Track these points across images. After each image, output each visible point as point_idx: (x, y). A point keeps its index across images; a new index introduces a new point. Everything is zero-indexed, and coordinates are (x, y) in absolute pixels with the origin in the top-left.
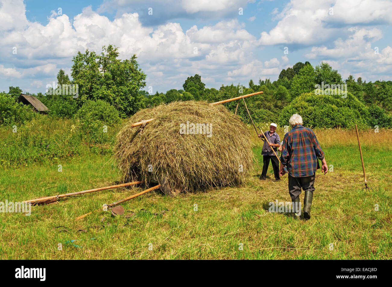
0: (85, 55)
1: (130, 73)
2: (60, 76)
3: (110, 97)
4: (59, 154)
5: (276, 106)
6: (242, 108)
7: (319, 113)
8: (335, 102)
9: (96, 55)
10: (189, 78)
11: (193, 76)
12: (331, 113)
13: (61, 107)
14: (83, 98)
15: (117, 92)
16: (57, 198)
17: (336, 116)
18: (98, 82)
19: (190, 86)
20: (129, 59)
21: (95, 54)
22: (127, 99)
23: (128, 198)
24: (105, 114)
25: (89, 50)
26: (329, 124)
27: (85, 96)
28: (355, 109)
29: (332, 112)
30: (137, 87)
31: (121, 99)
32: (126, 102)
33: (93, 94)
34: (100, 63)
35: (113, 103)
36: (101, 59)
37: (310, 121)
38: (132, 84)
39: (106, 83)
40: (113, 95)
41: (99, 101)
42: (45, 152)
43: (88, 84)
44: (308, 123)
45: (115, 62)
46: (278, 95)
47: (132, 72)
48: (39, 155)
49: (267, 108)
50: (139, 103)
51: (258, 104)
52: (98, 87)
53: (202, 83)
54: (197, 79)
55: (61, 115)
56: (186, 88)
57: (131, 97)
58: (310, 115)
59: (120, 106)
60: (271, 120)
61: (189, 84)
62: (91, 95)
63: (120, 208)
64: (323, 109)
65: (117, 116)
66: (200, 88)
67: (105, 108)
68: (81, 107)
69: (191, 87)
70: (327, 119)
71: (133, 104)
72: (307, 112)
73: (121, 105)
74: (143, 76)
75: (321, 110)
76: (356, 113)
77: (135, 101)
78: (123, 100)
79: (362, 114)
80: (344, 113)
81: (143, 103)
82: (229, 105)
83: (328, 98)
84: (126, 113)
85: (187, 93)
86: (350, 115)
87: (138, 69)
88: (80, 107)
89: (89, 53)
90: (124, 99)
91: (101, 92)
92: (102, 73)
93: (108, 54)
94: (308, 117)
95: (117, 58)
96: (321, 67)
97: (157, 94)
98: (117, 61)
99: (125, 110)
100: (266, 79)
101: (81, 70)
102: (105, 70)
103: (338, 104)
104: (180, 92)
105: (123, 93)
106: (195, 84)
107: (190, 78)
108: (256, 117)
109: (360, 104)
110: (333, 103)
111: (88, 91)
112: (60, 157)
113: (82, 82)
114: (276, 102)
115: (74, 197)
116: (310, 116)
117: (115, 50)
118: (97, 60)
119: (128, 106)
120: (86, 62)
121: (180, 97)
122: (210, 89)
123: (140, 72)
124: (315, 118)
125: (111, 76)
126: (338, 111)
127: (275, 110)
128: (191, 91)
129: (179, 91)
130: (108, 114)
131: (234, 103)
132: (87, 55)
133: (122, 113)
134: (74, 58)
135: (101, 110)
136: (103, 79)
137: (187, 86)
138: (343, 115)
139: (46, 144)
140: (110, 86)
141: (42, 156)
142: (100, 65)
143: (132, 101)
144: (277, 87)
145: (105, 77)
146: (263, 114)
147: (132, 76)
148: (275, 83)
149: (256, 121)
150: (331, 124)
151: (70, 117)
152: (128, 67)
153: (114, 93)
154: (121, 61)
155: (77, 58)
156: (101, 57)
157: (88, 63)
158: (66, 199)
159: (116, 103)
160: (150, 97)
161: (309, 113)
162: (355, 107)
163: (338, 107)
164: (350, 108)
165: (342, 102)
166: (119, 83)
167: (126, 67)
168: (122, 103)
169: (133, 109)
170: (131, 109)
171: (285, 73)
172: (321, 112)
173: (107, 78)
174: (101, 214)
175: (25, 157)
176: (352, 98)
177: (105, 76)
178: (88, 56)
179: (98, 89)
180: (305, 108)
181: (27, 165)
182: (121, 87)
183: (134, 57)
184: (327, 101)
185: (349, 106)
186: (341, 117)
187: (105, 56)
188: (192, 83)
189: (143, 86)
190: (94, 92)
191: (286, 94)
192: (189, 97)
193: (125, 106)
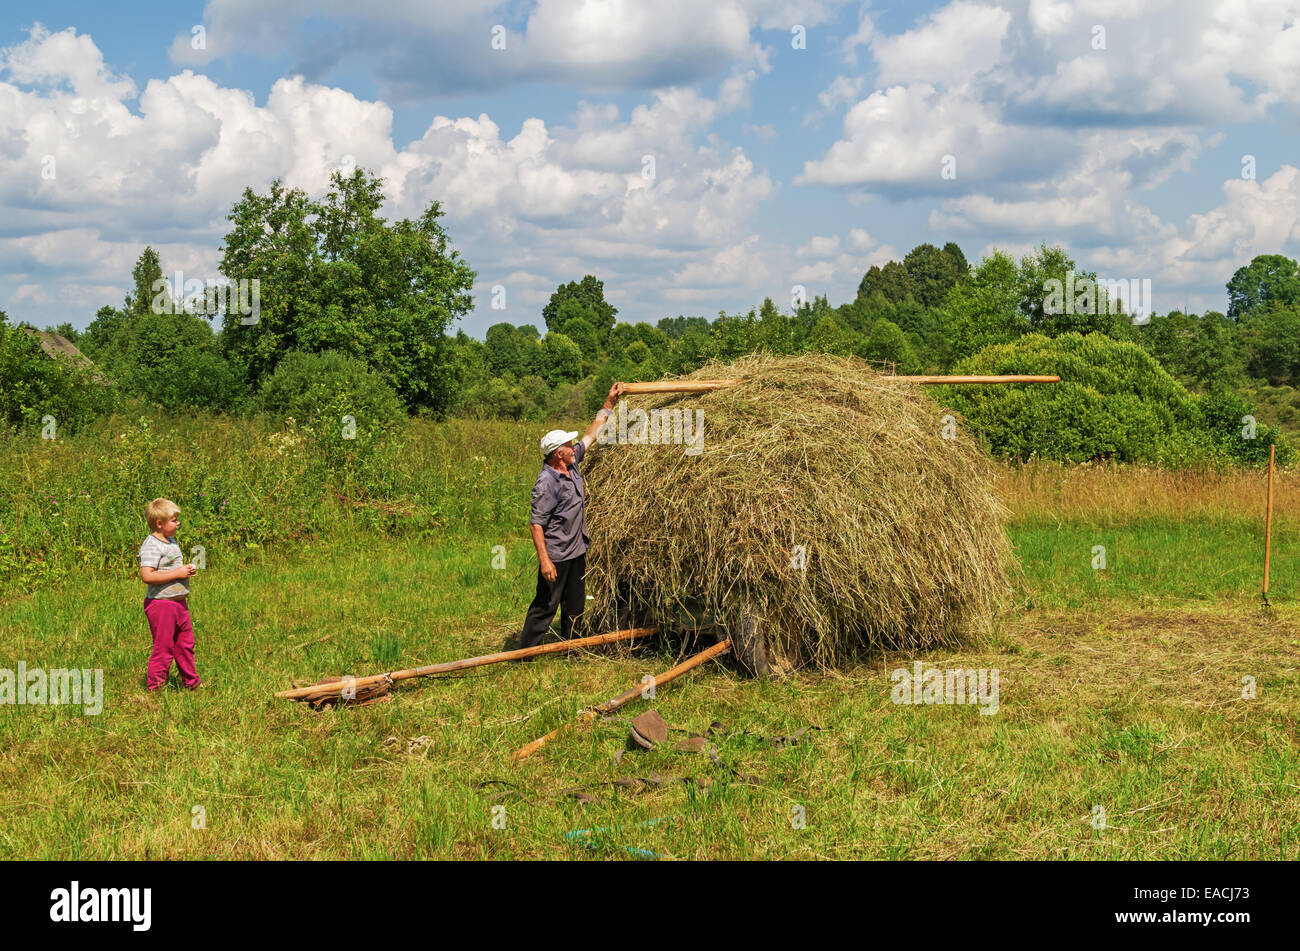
0: (268, 202)
1: (420, 265)
3: (357, 343)
4: (262, 533)
7: (1044, 411)
8: (1093, 376)
9: (306, 200)
10: (563, 286)
11: (578, 283)
12: (1082, 413)
14: (264, 345)
15: (379, 326)
16: (388, 682)
17: (1098, 423)
18: (316, 293)
19: (567, 313)
20: (416, 217)
21: (304, 198)
22: (412, 351)
25: (281, 186)
26: (1074, 448)
28: (1157, 402)
29: (1084, 409)
30: (445, 312)
31: (391, 349)
32: (406, 361)
33: (298, 331)
34: (320, 228)
36: (323, 215)
37: (1011, 437)
39: (341, 297)
40: (364, 336)
42: (218, 523)
43: (281, 297)
44: (1005, 442)
45: (371, 226)
46: (872, 351)
47: (427, 260)
50: (450, 366)
52: (315, 308)
53: (605, 305)
54: (590, 290)
56: (553, 322)
57: (423, 344)
58: (1011, 416)
61: (563, 307)
62: (292, 333)
64: (1054, 398)
65: (393, 408)
66: (600, 321)
68: (272, 375)
69: (570, 317)
70: (1068, 433)
71: (429, 367)
72: (1004, 408)
73: (391, 372)
74: (463, 275)
75: (1050, 403)
76: (1161, 415)
77: (436, 357)
78: (397, 353)
79: (1178, 418)
80: (1123, 413)
83: (1072, 363)
84: (405, 397)
85: (557, 335)
86: (1143, 422)
87: (447, 253)
89: (283, 196)
90: (400, 350)
91: (325, 327)
94: (1005, 424)
95: (377, 214)
96: (1040, 260)
98: (378, 222)
99: (404, 388)
100: (817, 298)
101: (258, 252)
102: (337, 254)
103: (1102, 384)
105: (396, 330)
106: (584, 307)
107: (569, 289)
109: (1173, 385)
110: (1086, 380)
111: (280, 323)
112: (265, 543)
116: (1011, 422)
117: (373, 187)
118: (310, 219)
119: (412, 376)
120: (272, 223)
122: (633, 325)
123: (456, 262)
124: (1029, 427)
125: (360, 273)
126: (1105, 407)
128: (570, 331)
132: (274, 201)
134: (235, 210)
136: (332, 281)
137: (558, 312)
138: (1120, 420)
140: (354, 306)
142: (321, 235)
143: (426, 359)
145: (340, 277)
147: (426, 276)
150: (1081, 447)
152: (416, 245)
153: (369, 330)
154: (388, 225)
155: (243, 208)
156: (326, 208)
157: (278, 229)
159: (375, 363)
161: (1008, 410)
162: (1157, 395)
163: (1102, 393)
164: (1142, 399)
165: (1116, 379)
166: (382, 297)
167: (408, 245)
168: (395, 366)
170: (424, 385)
171: (878, 279)
172: (1050, 408)
173: (344, 279)
176: (1147, 365)
177: (339, 273)
178: (278, 205)
179: (313, 315)
180: (998, 396)
183: (434, 212)
184: (1067, 372)
185: (1137, 392)
186: (1114, 427)
187: (338, 206)
188: (574, 304)
189: (465, 309)
190: (300, 324)
191: (899, 347)
192: (566, 350)
193: (405, 375)
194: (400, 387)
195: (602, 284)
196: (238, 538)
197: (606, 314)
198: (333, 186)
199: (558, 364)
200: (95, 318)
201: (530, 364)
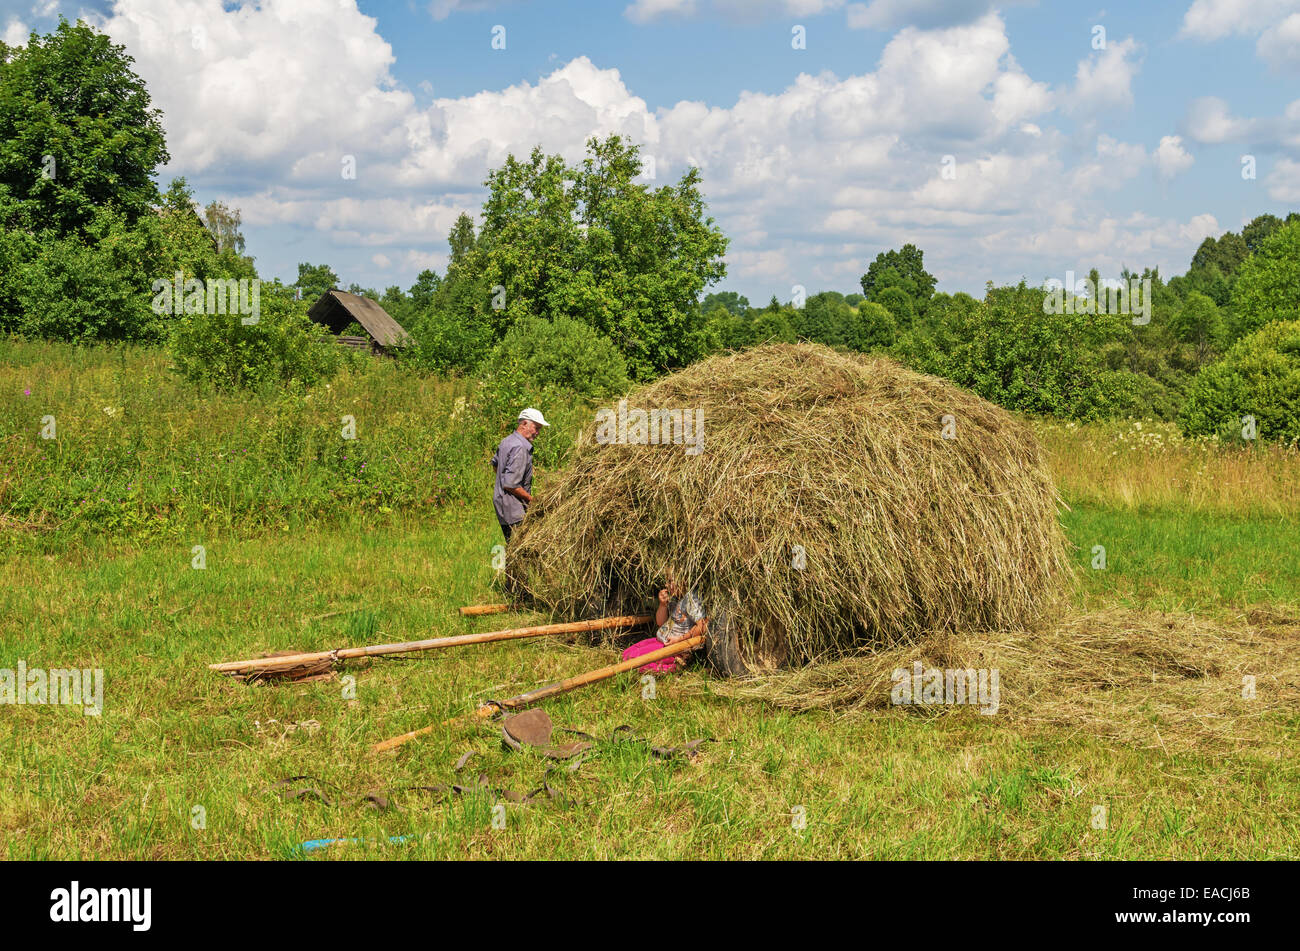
0: (528, 167)
1: (676, 231)
2: (459, 236)
3: (605, 309)
4: (399, 497)
5: (1176, 363)
6: (1052, 365)
9: (564, 167)
10: (882, 254)
11: (897, 251)
13: (438, 337)
14: (515, 309)
15: (629, 292)
16: (332, 660)
18: (567, 259)
19: (884, 281)
20: (675, 184)
21: (561, 164)
22: (662, 318)
23: (579, 679)
24: (578, 364)
25: (542, 152)
27: (523, 303)
30: (697, 278)
31: (640, 316)
32: (657, 328)
33: (550, 296)
34: (576, 194)
35: (613, 329)
36: (579, 181)
38: (679, 270)
39: (593, 262)
40: (614, 302)
41: (564, 320)
42: (353, 486)
43: (533, 262)
45: (625, 193)
46: (1183, 325)
47: (683, 227)
48: (331, 495)
49: (1142, 369)
50: (702, 334)
51: (1115, 352)
52: (567, 273)
53: (924, 274)
54: (909, 259)
55: (438, 363)
56: (871, 290)
57: (674, 311)
58: (1292, 397)
59: (635, 340)
60: (1154, 409)
61: (881, 276)
62: (543, 298)
63: (535, 718)
65: (620, 375)
66: (917, 291)
67: (582, 345)
68: (503, 339)
69: (887, 286)
71: (680, 334)
72: (1285, 388)
73: (640, 338)
74: (717, 241)
77: (687, 324)
78: (645, 321)
81: (714, 335)
82: (1010, 353)
84: (654, 364)
85: (873, 304)
87: (703, 220)
88: (499, 339)
89: (544, 162)
90: (650, 317)
91: (574, 293)
92: (579, 227)
93: (606, 164)
95: (635, 181)
97: (775, 307)
98: (636, 189)
99: (653, 354)
100: (1147, 270)
101: (514, 217)
102: (594, 220)
104: (853, 301)
105: (646, 296)
106: (903, 276)
107: (888, 258)
108: (1101, 398)
111: (532, 288)
112: (401, 506)
113: (513, 257)
114: (1177, 349)
115: (395, 658)
116: (1291, 404)
117: (630, 153)
118: (569, 185)
119: (662, 343)
120: (533, 189)
121: (848, 317)
122: (951, 295)
123: (710, 229)
125: (612, 239)
127: (1171, 376)
128: (886, 300)
129: (849, 297)
130: (588, 365)
131: (1027, 346)
132: (534, 167)
133: (643, 364)
134: (492, 176)
135: (566, 351)
136: (584, 247)
137: (875, 282)
139: (356, 458)
140: (604, 272)
141: (340, 498)
142: (578, 201)
143: (676, 326)
144: (1184, 297)
145: (592, 243)
146: (1126, 389)
147: (682, 242)
148: (1176, 283)
149: (1099, 412)
151: (467, 370)
152: (668, 211)
153: (619, 295)
154: (647, 192)
155: (501, 174)
156: (582, 174)
157: (538, 195)
158: (369, 665)
159: (623, 329)
160: (749, 315)
161: (1289, 390)
166: (636, 263)
167: (661, 211)
168: (643, 332)
169: (680, 353)
170: (673, 352)
171: (1214, 250)
173: (595, 244)
174: (467, 735)
175: (285, 500)
177: (592, 239)
178: (539, 172)
179: (564, 281)
180: (1278, 375)
181: (286, 528)
182: (643, 277)
183: (692, 178)
187: (595, 172)
188: (892, 273)
189: (718, 277)
190: (551, 289)
191: (1212, 322)
192: (879, 320)
193: (654, 342)
194: (648, 353)
195: (922, 252)
196: (373, 501)
197: (925, 283)
198: (589, 152)
199: (872, 333)
200: (416, 282)
201: (843, 332)
